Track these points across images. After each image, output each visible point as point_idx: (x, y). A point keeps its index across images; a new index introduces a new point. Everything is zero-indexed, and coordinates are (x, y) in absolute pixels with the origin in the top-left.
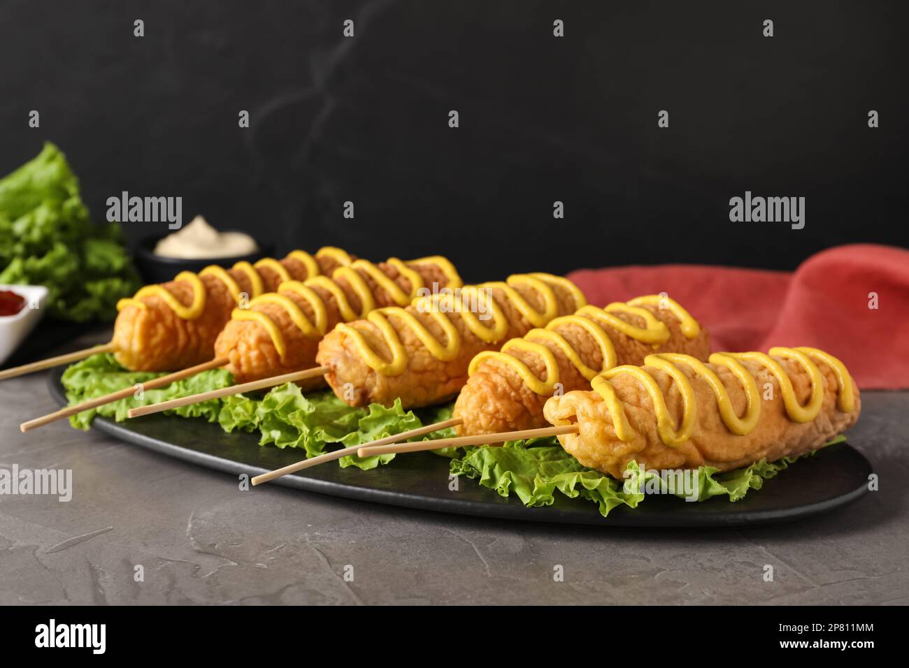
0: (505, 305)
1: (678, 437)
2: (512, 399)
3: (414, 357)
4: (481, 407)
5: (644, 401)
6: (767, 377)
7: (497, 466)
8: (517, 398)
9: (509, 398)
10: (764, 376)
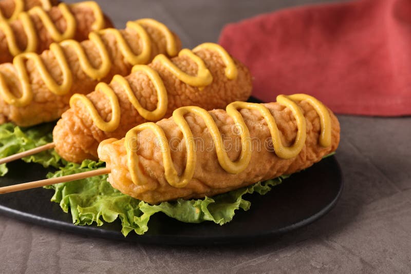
0: (113, 48)
1: (180, 181)
2: (85, 134)
3: (38, 93)
4: (64, 139)
5: (156, 155)
6: (261, 128)
7: (65, 187)
8: (89, 134)
9: (83, 133)
10: (259, 127)
